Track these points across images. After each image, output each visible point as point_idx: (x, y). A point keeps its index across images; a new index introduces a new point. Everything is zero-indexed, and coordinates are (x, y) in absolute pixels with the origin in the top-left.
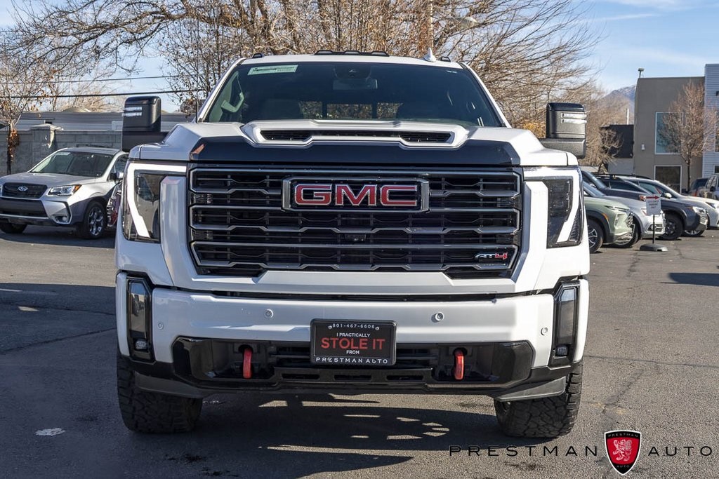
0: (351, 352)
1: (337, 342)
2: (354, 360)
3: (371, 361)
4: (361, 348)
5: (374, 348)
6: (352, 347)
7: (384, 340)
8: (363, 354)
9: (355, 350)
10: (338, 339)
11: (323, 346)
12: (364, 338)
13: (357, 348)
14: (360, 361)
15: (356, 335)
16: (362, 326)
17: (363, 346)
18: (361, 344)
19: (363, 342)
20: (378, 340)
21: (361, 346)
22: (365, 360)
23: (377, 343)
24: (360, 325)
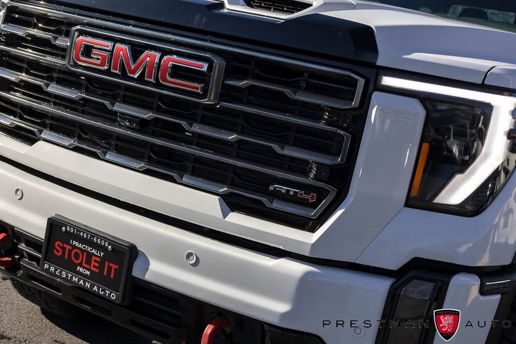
0: (81, 270)
1: (70, 251)
2: (81, 282)
3: (98, 289)
4: (92, 268)
5: (105, 274)
6: (84, 264)
7: (117, 267)
8: (93, 277)
9: (87, 269)
10: (71, 248)
11: (55, 251)
12: (97, 256)
13: (88, 267)
14: (88, 285)
15: (89, 249)
16: (95, 240)
17: (94, 266)
18: (93, 263)
19: (95, 261)
20: (110, 264)
21: (92, 266)
22: (92, 286)
23: (110, 268)
24: (93, 237)
